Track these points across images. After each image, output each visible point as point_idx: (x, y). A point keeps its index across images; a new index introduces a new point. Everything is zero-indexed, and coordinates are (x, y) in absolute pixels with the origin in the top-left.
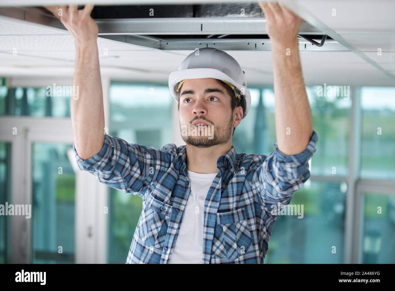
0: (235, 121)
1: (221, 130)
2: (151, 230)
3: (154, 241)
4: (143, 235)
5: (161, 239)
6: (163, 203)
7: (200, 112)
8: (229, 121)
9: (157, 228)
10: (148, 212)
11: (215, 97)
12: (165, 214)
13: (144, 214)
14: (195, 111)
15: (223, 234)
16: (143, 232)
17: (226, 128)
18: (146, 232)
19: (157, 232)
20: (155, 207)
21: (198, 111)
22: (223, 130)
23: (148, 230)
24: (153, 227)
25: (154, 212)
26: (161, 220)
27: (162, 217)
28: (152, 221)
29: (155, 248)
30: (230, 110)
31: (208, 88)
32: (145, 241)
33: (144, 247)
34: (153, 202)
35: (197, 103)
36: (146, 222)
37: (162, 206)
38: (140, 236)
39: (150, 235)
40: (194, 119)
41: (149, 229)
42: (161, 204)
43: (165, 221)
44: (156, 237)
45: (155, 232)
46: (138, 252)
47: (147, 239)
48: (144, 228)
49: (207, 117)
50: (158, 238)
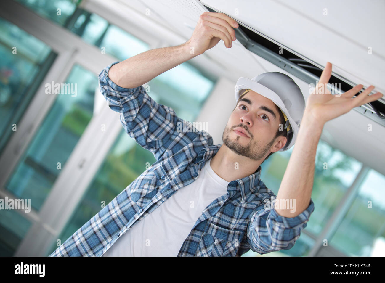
0: (274, 147)
1: (256, 147)
2: (143, 188)
3: (139, 198)
4: (134, 188)
5: (145, 200)
6: (166, 174)
7: (246, 122)
8: (268, 143)
9: (148, 190)
10: (150, 173)
11: (268, 117)
12: (161, 183)
13: (146, 173)
14: (243, 118)
15: (213, 246)
16: (136, 185)
17: (262, 147)
18: (137, 187)
19: (146, 192)
20: (158, 172)
21: (245, 120)
22: (259, 148)
23: (140, 186)
24: (146, 187)
25: (155, 176)
26: (155, 185)
27: (157, 184)
28: (148, 182)
29: (136, 204)
30: (274, 135)
31: (265, 106)
32: (132, 193)
33: (128, 198)
34: (158, 168)
35: (248, 113)
36: (143, 179)
37: (164, 175)
38: (131, 186)
39: (139, 191)
40: (238, 126)
41: (142, 187)
42: (164, 173)
43: (158, 189)
44: (143, 196)
45: (145, 192)
46: (121, 198)
47: (135, 193)
48: (138, 182)
49: (249, 129)
50: (144, 197)
